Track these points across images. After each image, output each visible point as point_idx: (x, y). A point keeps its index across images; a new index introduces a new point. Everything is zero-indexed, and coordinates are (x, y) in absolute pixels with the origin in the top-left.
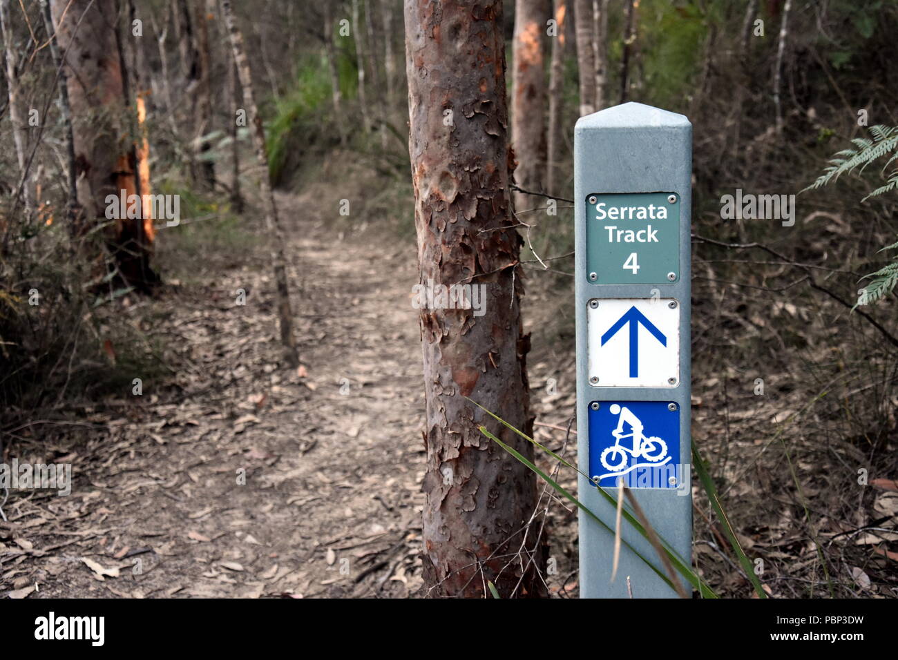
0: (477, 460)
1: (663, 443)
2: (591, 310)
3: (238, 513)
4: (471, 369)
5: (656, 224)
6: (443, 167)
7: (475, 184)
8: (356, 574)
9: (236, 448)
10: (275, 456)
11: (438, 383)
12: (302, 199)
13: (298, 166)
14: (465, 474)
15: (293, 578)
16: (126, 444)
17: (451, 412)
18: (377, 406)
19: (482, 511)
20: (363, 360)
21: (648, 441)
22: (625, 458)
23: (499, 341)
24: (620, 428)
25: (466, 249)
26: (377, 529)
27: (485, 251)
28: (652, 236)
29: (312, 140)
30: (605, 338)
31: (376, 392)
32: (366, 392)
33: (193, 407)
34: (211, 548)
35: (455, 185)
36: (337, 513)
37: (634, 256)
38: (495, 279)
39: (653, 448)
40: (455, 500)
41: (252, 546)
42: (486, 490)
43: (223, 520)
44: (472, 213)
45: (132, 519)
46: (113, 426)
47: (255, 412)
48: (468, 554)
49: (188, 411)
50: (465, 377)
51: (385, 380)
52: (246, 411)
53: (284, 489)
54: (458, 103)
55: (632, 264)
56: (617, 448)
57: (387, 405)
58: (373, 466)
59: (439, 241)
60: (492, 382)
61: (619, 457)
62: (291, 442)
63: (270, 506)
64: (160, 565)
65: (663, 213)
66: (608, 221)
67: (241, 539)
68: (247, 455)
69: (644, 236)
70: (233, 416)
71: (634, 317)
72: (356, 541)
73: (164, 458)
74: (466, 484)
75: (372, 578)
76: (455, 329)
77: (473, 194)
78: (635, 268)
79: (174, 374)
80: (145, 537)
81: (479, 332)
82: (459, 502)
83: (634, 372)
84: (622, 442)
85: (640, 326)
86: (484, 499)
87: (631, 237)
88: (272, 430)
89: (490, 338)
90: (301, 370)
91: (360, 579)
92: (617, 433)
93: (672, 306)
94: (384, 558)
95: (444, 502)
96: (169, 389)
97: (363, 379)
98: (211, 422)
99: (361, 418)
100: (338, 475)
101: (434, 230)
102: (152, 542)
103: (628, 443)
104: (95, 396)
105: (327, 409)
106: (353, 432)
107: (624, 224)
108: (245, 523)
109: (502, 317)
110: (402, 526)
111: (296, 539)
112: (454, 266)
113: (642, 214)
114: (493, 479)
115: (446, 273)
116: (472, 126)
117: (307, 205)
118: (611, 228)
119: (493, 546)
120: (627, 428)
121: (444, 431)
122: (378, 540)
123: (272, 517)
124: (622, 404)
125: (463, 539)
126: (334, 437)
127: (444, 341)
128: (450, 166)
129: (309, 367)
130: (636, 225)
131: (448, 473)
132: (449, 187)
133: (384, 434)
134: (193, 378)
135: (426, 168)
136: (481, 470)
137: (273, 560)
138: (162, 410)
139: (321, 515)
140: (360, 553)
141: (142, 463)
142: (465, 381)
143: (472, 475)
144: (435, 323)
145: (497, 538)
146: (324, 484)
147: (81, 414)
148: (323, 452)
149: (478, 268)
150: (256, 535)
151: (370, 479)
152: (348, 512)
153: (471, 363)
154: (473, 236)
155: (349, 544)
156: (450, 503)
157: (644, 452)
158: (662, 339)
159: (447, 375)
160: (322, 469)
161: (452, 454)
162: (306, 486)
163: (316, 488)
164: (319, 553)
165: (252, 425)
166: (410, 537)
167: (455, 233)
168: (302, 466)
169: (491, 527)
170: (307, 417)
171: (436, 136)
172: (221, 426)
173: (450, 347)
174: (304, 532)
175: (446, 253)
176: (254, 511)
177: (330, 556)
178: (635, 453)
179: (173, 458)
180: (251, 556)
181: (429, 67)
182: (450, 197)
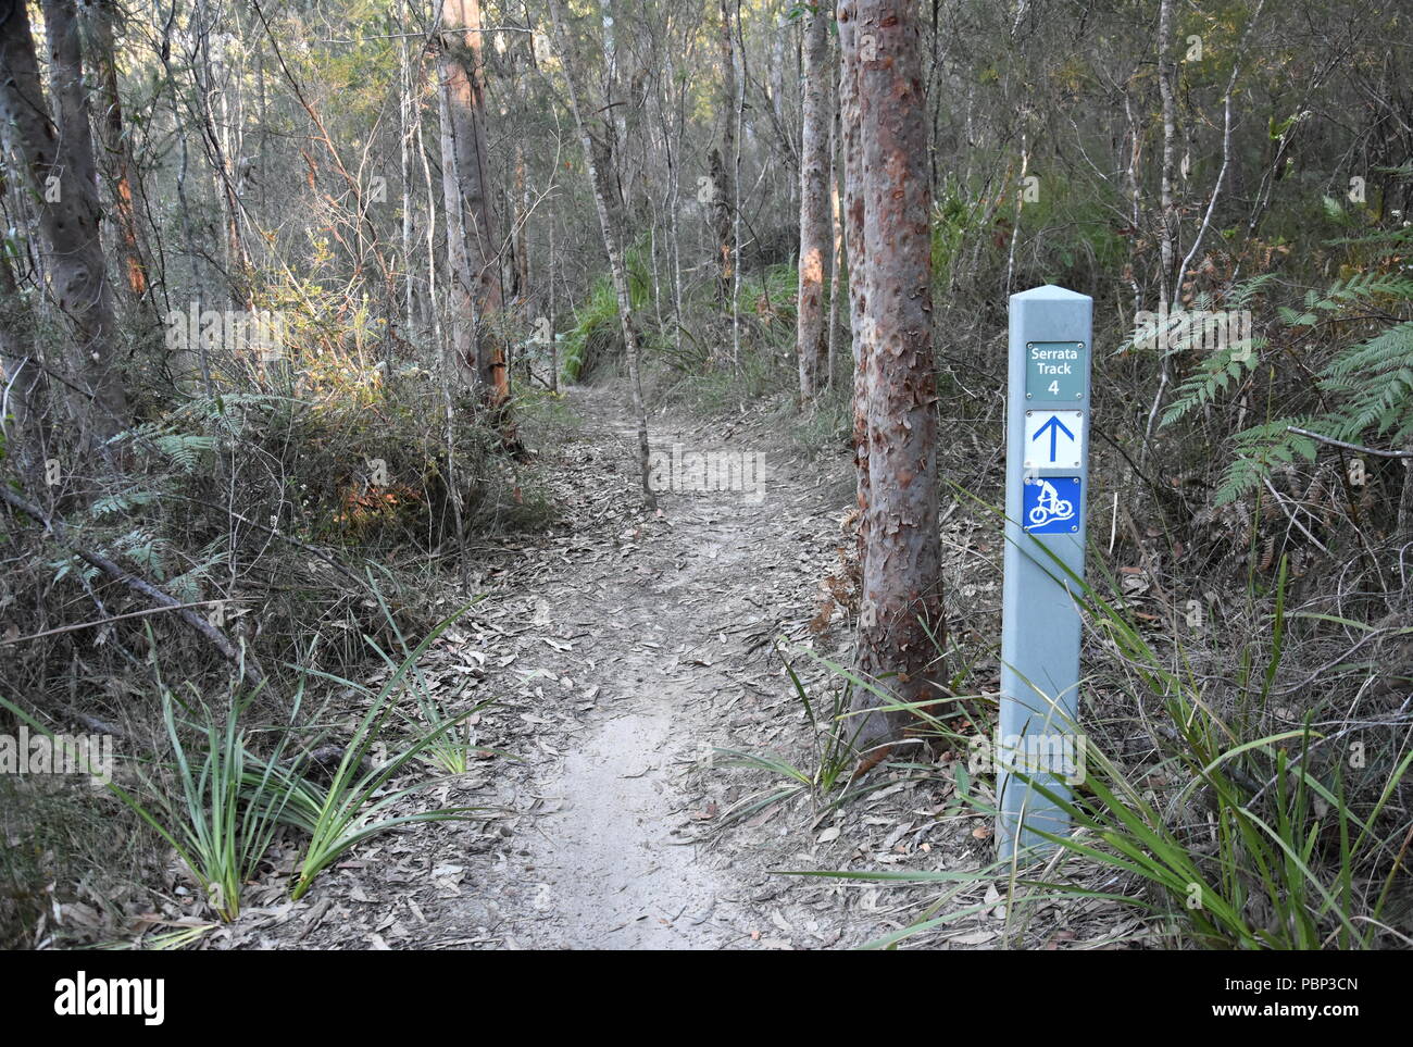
0: (910, 533)
1: (1069, 504)
2: (1028, 419)
3: (643, 610)
4: (908, 470)
5: (1070, 362)
6: (893, 331)
7: (915, 343)
8: (746, 649)
9: (627, 566)
10: (659, 571)
11: (884, 481)
12: (601, 391)
13: (597, 364)
14: (902, 543)
15: (699, 652)
16: (544, 564)
17: (893, 501)
18: (725, 537)
19: (912, 569)
20: (704, 506)
21: (1061, 503)
22: (1045, 515)
23: (927, 452)
24: (1043, 495)
25: (908, 387)
26: (753, 619)
27: (920, 389)
28: (1067, 370)
29: (607, 344)
30: (1035, 437)
31: (720, 527)
32: (712, 527)
33: (583, 539)
34: (631, 634)
35: (901, 343)
36: (718, 610)
37: (1055, 383)
38: (925, 408)
39: (1063, 508)
40: (894, 562)
41: (661, 632)
42: (915, 555)
43: (634, 614)
44: (913, 363)
45: (567, 614)
46: (528, 551)
47: (633, 542)
48: (902, 599)
49: (580, 541)
50: (904, 477)
51: (725, 519)
52: (627, 542)
53: (673, 595)
54: (904, 288)
55: (1054, 388)
56: (1040, 508)
57: (732, 537)
58: (736, 578)
59: (888, 382)
60: (922, 480)
61: (1041, 514)
62: (667, 562)
63: (665, 606)
64: (597, 644)
65: (1074, 355)
66: (1039, 360)
67: (652, 627)
68: (638, 571)
69: (1062, 370)
70: (618, 545)
71: (1054, 422)
72: (739, 628)
73: (575, 573)
74: (902, 550)
75: (760, 651)
76: (898, 443)
77: (913, 350)
78: (1056, 390)
79: (560, 516)
80: (580, 625)
81: (915, 444)
82: (897, 563)
83: (1053, 458)
84: (1044, 504)
85: (1058, 429)
86: (914, 561)
87: (1054, 370)
88: (650, 554)
89: (921, 449)
90: (660, 513)
91: (750, 652)
92: (1041, 499)
93: (1078, 415)
94: (766, 638)
95: (886, 563)
96: (558, 527)
97: (708, 519)
98: (602, 549)
99: (716, 546)
100: (710, 585)
101: (885, 374)
102: (587, 629)
103: (1047, 505)
104: (508, 531)
105: (687, 540)
106: (713, 555)
107: (1049, 362)
108: (651, 617)
109: (929, 435)
110: (773, 616)
111: (692, 627)
112: (899, 399)
113: (1062, 355)
114: (920, 547)
115: (894, 405)
116: (913, 304)
117: (606, 397)
118: (1041, 365)
119: (919, 593)
120: (1047, 495)
121: (887, 515)
122: (756, 626)
123: (670, 613)
124: (1044, 479)
125: (898, 588)
126: (699, 559)
127: (891, 451)
128: (899, 331)
129: (665, 510)
130: (1058, 363)
131: (888, 543)
132: (897, 345)
133: (738, 556)
134: (575, 519)
135: (881, 332)
136: (912, 541)
137: (680, 641)
138: (561, 541)
139: (706, 612)
140: (745, 635)
141: (560, 576)
142: (904, 479)
143: (907, 544)
144: (884, 439)
145: (922, 587)
146: (702, 591)
147: (500, 542)
148: (694, 569)
149: (916, 401)
150: (661, 625)
151: (738, 587)
152: (727, 609)
153: (909, 466)
154: (912, 379)
155: (734, 630)
156: (889, 565)
157: (1058, 511)
158: (1071, 436)
159: (891, 476)
160: (697, 581)
161: (893, 530)
162: (689, 592)
163: (697, 593)
164: (714, 635)
165: (634, 551)
166: (784, 622)
167: (901, 376)
168: (682, 580)
169: (918, 580)
170: (674, 545)
171: (889, 310)
172: (611, 551)
173: (894, 456)
174: (698, 622)
175: (894, 391)
176: (655, 610)
177: (723, 638)
178: (1052, 512)
179: (582, 573)
180: (662, 639)
181: (886, 264)
182: (898, 352)
